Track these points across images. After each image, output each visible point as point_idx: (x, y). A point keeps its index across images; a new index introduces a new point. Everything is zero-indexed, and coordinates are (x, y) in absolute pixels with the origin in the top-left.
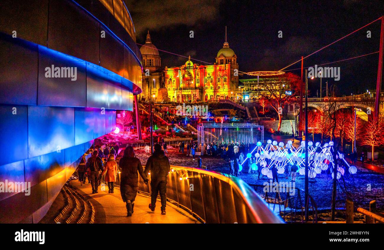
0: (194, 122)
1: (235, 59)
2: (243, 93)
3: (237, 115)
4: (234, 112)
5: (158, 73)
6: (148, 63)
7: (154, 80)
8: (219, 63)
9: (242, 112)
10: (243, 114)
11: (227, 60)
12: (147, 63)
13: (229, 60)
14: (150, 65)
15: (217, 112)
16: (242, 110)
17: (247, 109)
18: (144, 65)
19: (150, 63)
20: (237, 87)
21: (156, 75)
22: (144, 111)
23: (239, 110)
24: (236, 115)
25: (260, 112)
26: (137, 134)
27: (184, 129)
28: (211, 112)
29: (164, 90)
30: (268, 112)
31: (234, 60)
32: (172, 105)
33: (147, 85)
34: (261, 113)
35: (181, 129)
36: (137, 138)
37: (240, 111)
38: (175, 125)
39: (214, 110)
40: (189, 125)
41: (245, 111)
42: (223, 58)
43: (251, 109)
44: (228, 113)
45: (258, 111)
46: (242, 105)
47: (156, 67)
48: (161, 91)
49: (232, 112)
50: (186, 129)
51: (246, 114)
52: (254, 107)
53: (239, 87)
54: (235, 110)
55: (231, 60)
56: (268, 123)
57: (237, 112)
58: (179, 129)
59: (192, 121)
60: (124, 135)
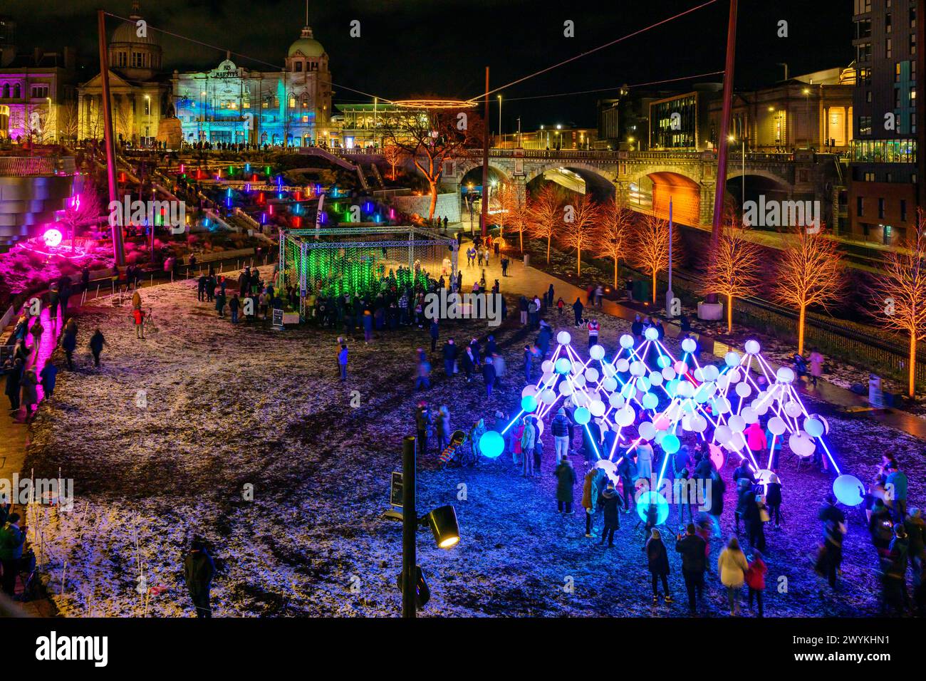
0: (249, 201)
1: (326, 61)
2: (343, 132)
3: (340, 183)
4: (332, 174)
5: (156, 84)
6: (134, 60)
7: (147, 97)
8: (293, 69)
9: (350, 174)
10: (351, 180)
11: (308, 63)
12: (132, 62)
13: (313, 63)
14: (139, 64)
15: (296, 176)
16: (349, 171)
17: (359, 169)
18: (125, 64)
19: (139, 60)
20: (328, 120)
21: (153, 87)
22: (126, 175)
23: (343, 171)
24: (338, 182)
25: (387, 176)
26: (110, 245)
27: (226, 222)
28: (284, 175)
29: (171, 122)
30: (402, 176)
31: (324, 64)
32: (193, 158)
33: (132, 108)
34: (388, 179)
35: (221, 221)
36: (113, 257)
37: (345, 173)
38: (206, 212)
39: (289, 171)
40: (238, 210)
41: (355, 173)
42: (301, 59)
43: (367, 168)
44: (318, 179)
45: (382, 174)
46: (348, 160)
47: (153, 69)
48: (165, 125)
49: (327, 174)
50: (233, 221)
51: (358, 180)
52: (373, 165)
53: (333, 120)
54: (333, 170)
55: (317, 64)
56: (407, 201)
57: (338, 175)
58: (216, 222)
59: (243, 198)
60: (73, 249)
